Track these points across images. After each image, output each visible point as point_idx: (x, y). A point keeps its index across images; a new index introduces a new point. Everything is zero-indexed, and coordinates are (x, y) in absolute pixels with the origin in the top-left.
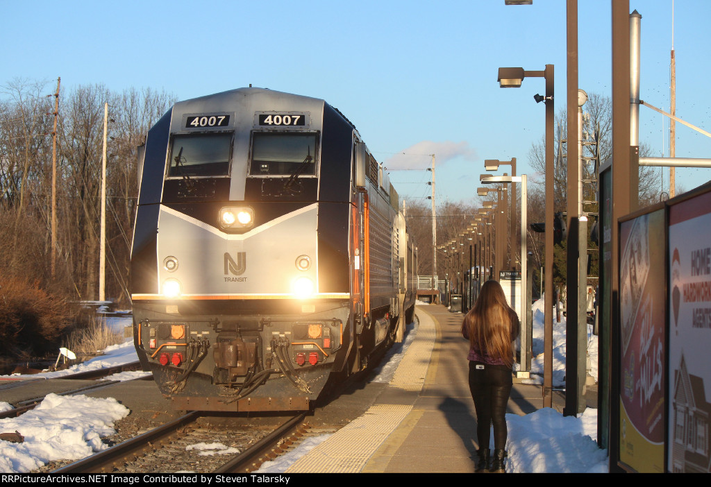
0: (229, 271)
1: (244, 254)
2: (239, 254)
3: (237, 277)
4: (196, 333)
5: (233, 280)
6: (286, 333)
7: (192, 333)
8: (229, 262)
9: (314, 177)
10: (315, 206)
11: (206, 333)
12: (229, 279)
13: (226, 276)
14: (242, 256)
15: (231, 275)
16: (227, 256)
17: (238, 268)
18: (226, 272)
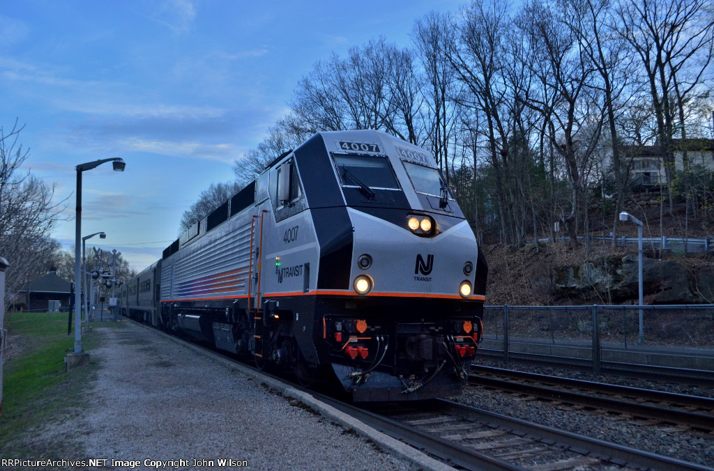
0: (419, 271)
1: (433, 256)
2: (429, 256)
5: (421, 279)
8: (420, 263)
10: (467, 222)
11: (377, 327)
12: (418, 279)
13: (417, 275)
14: (431, 258)
15: (420, 275)
16: (419, 258)
17: (426, 269)
18: (416, 272)
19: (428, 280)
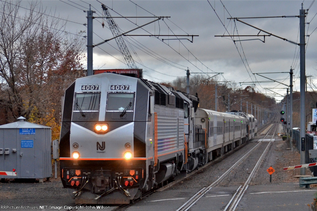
0: (99, 149)
1: (104, 142)
2: (103, 142)
3: (102, 151)
4: (85, 173)
5: (100, 152)
6: (121, 173)
7: (84, 173)
8: (98, 145)
9: (133, 111)
10: (133, 123)
11: (89, 173)
12: (99, 152)
13: (98, 151)
14: (104, 143)
15: (99, 150)
16: (98, 143)
17: (102, 148)
18: (97, 150)
19: (104, 152)
